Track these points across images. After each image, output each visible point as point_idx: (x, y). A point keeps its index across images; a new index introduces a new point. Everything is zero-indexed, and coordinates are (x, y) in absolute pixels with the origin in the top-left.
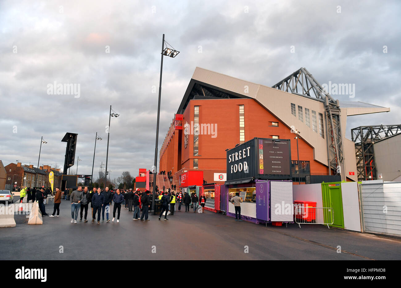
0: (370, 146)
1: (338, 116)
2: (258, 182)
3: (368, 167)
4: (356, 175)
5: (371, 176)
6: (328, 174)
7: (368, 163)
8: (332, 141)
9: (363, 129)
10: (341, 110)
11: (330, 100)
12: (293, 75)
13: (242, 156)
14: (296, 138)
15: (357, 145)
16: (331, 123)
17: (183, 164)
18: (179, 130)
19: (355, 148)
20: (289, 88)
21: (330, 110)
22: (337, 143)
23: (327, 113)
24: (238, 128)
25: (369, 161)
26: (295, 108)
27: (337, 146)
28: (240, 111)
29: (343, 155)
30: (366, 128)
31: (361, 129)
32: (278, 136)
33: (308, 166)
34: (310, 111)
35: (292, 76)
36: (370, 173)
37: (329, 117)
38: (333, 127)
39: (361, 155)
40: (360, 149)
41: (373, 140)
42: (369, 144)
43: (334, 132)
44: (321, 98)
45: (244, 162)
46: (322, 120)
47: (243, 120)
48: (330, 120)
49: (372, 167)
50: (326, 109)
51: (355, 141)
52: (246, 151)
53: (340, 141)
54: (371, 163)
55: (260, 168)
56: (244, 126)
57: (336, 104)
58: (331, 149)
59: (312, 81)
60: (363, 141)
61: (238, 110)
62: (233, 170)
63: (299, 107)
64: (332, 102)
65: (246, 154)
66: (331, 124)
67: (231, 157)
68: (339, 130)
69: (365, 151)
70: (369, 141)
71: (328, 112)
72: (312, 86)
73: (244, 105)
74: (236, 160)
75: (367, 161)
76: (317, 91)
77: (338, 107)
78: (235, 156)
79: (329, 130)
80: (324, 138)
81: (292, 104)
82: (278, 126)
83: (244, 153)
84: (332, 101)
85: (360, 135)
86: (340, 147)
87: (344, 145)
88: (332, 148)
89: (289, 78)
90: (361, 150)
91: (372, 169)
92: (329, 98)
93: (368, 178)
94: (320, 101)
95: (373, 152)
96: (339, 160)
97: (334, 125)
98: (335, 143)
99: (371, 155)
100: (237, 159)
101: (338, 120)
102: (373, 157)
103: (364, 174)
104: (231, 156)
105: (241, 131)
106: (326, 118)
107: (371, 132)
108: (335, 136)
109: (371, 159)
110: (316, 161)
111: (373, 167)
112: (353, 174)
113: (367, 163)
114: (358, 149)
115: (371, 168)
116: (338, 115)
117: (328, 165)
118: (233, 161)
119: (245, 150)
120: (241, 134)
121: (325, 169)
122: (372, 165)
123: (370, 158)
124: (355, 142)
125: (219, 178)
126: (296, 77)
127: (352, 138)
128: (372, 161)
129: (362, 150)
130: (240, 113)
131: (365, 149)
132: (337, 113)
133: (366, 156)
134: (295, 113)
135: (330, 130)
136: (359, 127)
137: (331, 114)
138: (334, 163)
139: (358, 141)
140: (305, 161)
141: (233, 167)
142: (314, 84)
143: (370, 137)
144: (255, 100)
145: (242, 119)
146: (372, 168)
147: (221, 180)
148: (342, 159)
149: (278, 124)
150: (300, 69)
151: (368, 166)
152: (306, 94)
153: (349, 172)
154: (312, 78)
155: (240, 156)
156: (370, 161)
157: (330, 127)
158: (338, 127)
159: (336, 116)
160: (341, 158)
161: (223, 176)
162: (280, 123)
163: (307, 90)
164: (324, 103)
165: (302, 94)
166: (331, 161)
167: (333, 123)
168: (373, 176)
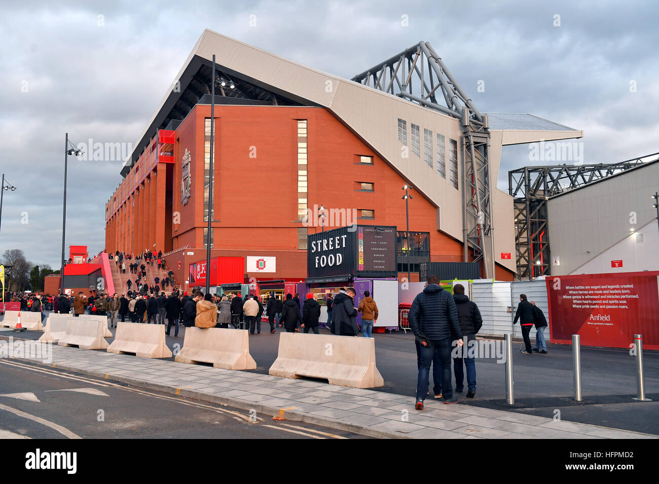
0: (541, 205)
1: (485, 146)
2: (357, 280)
3: (537, 244)
4: (514, 258)
5: (540, 260)
6: (462, 257)
7: (536, 236)
8: (473, 194)
9: (529, 172)
10: (491, 135)
11: (473, 114)
12: (404, 56)
13: (334, 245)
14: (406, 187)
15: (518, 201)
16: (472, 159)
17: (177, 237)
18: (167, 164)
19: (513, 207)
20: (395, 81)
21: (470, 134)
22: (481, 199)
23: (465, 141)
24: (294, 168)
25: (537, 232)
26: (405, 128)
27: (481, 205)
28: (299, 132)
29: (490, 222)
30: (535, 170)
31: (527, 172)
32: (373, 184)
33: (427, 241)
34: (435, 136)
35: (402, 57)
36: (538, 255)
37: (468, 147)
38: (476, 167)
39: (525, 222)
40: (523, 210)
41: (546, 192)
42: (539, 201)
43: (476, 176)
44: (456, 109)
45: (337, 254)
46: (455, 153)
47: (305, 151)
48: (469, 154)
49: (543, 244)
50: (464, 133)
51: (515, 194)
52: (340, 240)
53: (487, 195)
54: (541, 236)
55: (360, 263)
56: (306, 163)
57: (483, 122)
58: (470, 209)
59: (440, 72)
60: (529, 196)
61: (296, 128)
62: (319, 263)
63: (413, 126)
64: (476, 118)
65: (340, 244)
66: (472, 162)
67: (316, 245)
68: (486, 174)
69: (531, 213)
70: (539, 194)
71: (467, 137)
72: (441, 84)
73: (307, 120)
74: (324, 250)
75: (535, 233)
76: (448, 94)
77: (486, 129)
78: (322, 244)
79: (467, 173)
80: (457, 188)
81: (400, 120)
82: (372, 163)
83: (337, 242)
84: (475, 115)
85: (524, 184)
86: (487, 206)
87: (494, 202)
88: (471, 207)
89: (397, 59)
90: (524, 212)
91: (543, 249)
92: (471, 110)
93: (534, 265)
94: (454, 116)
95: (546, 217)
96: (482, 230)
97: (477, 162)
98: (478, 197)
99: (543, 222)
100: (325, 248)
101: (486, 154)
102: (545, 225)
103: (527, 258)
104: (315, 242)
105: (300, 173)
106: (462, 150)
107: (544, 177)
108: (478, 185)
109: (542, 229)
110: (440, 232)
111: (545, 244)
112: (509, 257)
113: (534, 236)
114: (519, 210)
115: (541, 246)
116: (486, 144)
117: (464, 241)
118: (319, 250)
119: (338, 238)
120: (300, 178)
121: (457, 247)
122: (542, 241)
123: (539, 227)
124: (514, 196)
125: (258, 267)
126: (410, 59)
127: (509, 189)
128: (543, 232)
129: (526, 211)
130: (299, 135)
131: (532, 209)
132: (483, 141)
133: (533, 224)
134: (405, 139)
135: (470, 172)
136: (523, 169)
137: (472, 143)
138: (474, 236)
139: (521, 195)
140: (421, 232)
141: (319, 260)
142: (445, 79)
143: (542, 188)
144: (328, 111)
145: (302, 147)
146: (543, 246)
147: (261, 271)
148: (489, 229)
149: (372, 160)
150: (419, 45)
151: (536, 242)
152: (427, 98)
153: (502, 254)
154: (441, 65)
155: (330, 246)
156: (540, 234)
157: (469, 167)
158: (485, 168)
159: (481, 145)
160: (488, 227)
161: (264, 262)
162: (375, 157)
163: (430, 90)
164: (461, 120)
165: (421, 97)
166: (469, 232)
167: (475, 160)
168: (543, 261)
